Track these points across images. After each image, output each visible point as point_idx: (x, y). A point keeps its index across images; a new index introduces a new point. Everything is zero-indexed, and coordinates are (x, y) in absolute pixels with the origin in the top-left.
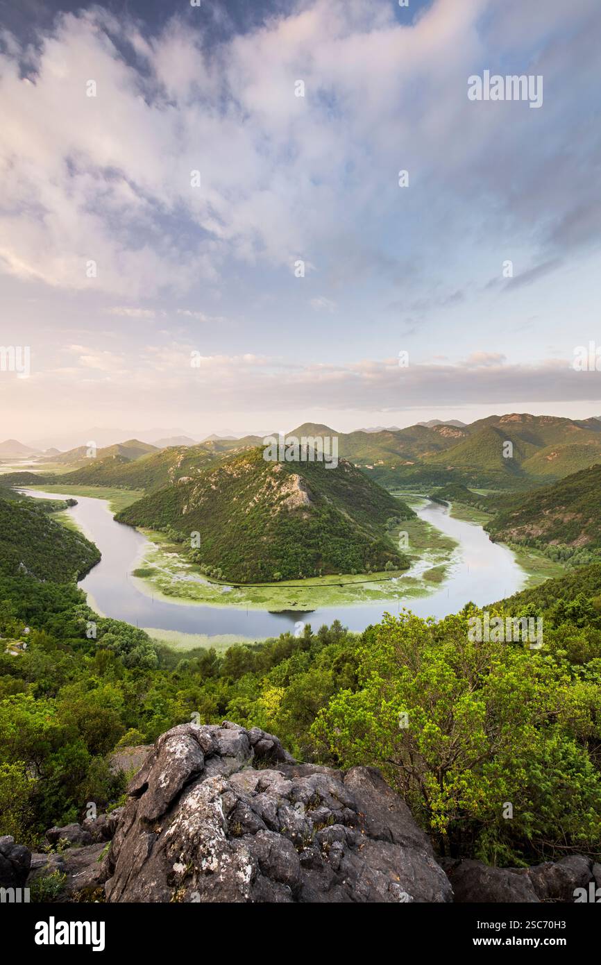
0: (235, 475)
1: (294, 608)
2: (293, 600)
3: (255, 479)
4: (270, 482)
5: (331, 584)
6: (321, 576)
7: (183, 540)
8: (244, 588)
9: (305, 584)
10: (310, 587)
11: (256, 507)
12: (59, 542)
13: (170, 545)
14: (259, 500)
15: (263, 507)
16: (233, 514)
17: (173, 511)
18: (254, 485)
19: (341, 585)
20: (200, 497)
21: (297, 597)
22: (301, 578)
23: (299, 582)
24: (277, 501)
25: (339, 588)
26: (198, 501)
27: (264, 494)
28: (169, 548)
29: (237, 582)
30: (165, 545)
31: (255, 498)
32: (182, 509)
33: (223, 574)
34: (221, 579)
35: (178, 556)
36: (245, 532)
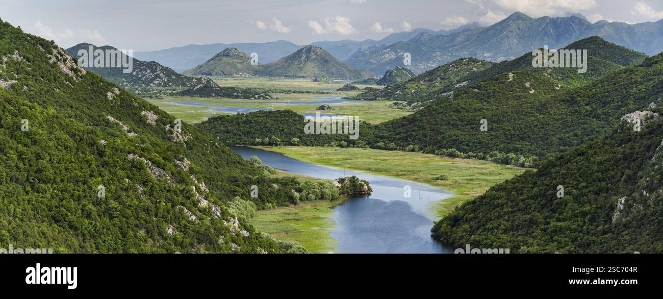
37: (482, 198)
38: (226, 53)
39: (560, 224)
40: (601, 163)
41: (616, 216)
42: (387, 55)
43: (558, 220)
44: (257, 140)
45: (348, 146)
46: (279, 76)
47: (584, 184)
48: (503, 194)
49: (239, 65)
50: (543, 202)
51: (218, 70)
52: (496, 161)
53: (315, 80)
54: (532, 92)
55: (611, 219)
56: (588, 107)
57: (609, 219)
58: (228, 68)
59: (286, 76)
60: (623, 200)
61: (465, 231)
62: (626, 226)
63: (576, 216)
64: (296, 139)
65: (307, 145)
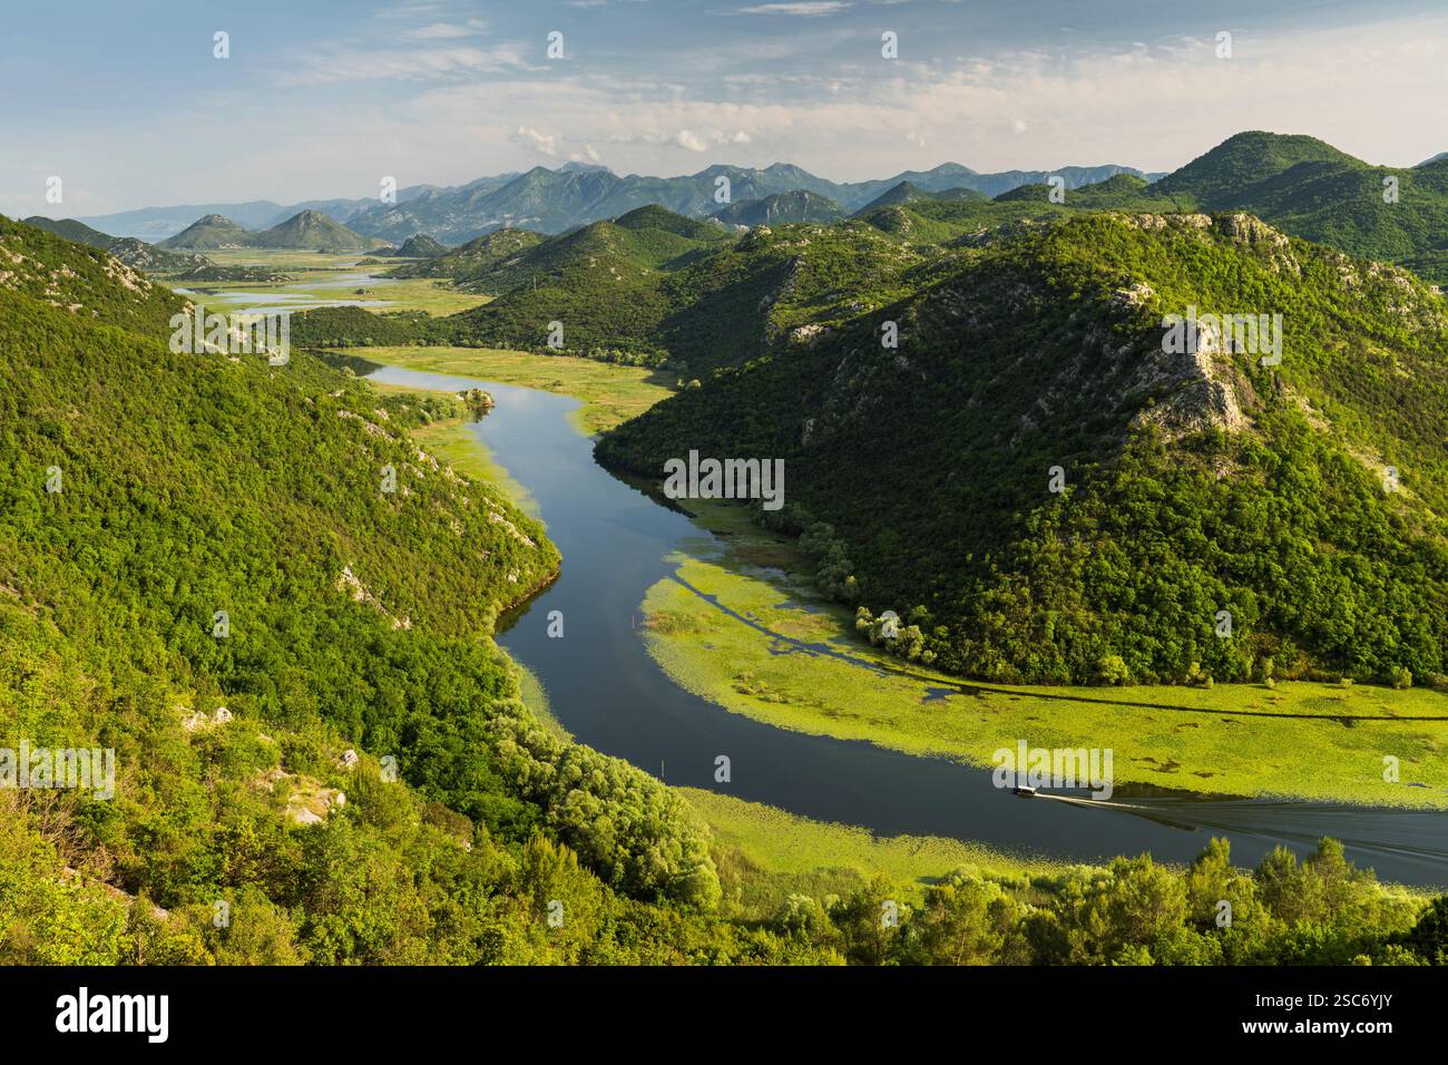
0: (974, 320)
1: (1161, 780)
2: (1162, 754)
3: (1044, 333)
4: (1098, 346)
5: (1307, 712)
6: (1271, 682)
7: (802, 531)
8: (995, 695)
9: (1209, 704)
10: (1228, 716)
11: (1045, 430)
12: (443, 512)
13: (761, 543)
14: (1056, 406)
15: (1069, 433)
16: (966, 454)
17: (770, 436)
18: (1039, 355)
19: (1348, 721)
20: (857, 392)
21: (1179, 745)
22: (1196, 683)
23: (1189, 696)
24: (1118, 412)
25: (1338, 728)
26: (852, 405)
27: (1074, 388)
28: (759, 550)
29: (972, 677)
30: (746, 542)
31: (1041, 402)
32: (800, 430)
33: (927, 646)
34: (919, 661)
35: (784, 579)
36: (1004, 513)
37: (647, 415)
38: (208, 221)
39: (746, 446)
40: (777, 382)
41: (805, 439)
42: (393, 218)
43: (742, 442)
44: (325, 342)
45: (428, 345)
46: (276, 247)
47: (763, 404)
48: (671, 413)
49: (225, 235)
50: (720, 422)
51: (200, 241)
52: (600, 359)
53: (322, 252)
54: (619, 278)
55: (800, 441)
56: (691, 298)
57: (798, 441)
58: (211, 238)
59: (284, 247)
60: (811, 422)
61: (637, 452)
62: (820, 449)
63: (761, 437)
64: (369, 340)
65: (381, 345)
